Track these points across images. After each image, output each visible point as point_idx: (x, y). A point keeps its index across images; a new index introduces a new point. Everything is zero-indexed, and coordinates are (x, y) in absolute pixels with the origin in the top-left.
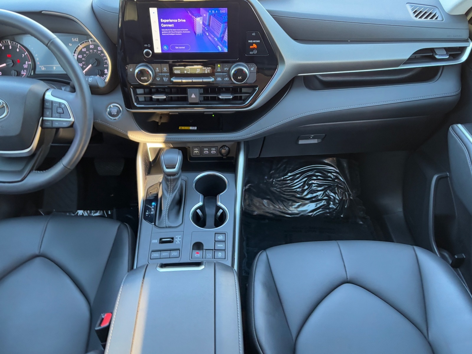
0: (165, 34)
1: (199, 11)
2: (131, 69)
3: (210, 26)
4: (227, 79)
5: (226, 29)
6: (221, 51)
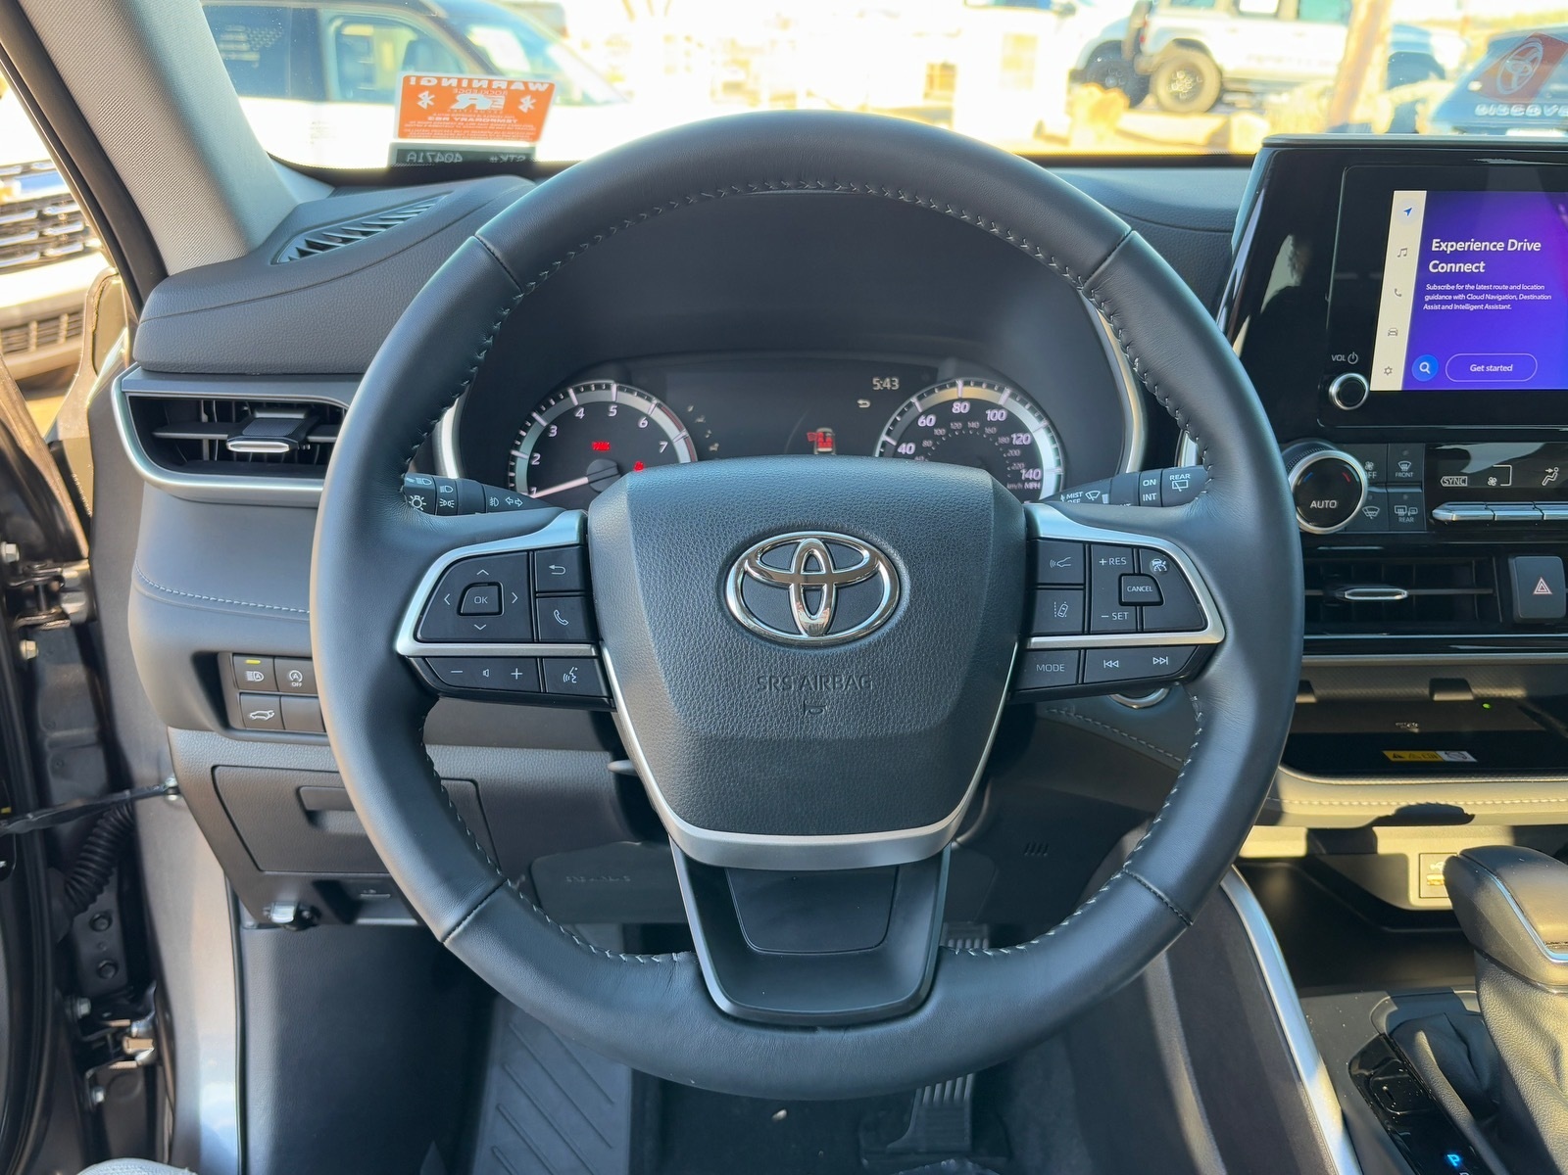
0: (1436, 307)
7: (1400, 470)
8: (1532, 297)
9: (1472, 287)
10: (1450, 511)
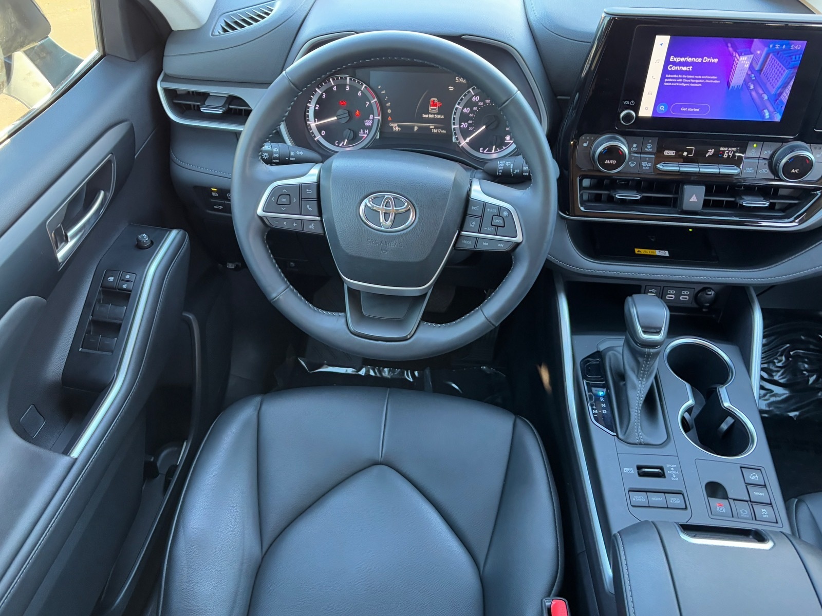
0: (670, 84)
1: (750, 44)
2: (586, 143)
3: (762, 72)
4: (764, 171)
5: (791, 80)
6: (768, 119)
7: (647, 148)
8: (711, 81)
9: (686, 77)
10: (664, 166)
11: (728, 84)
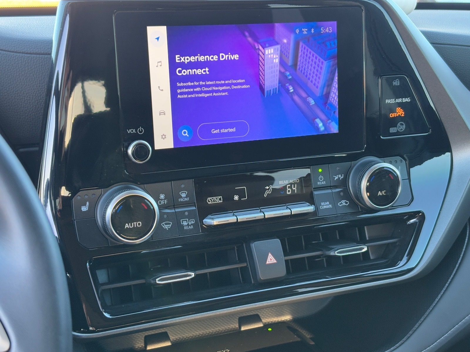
0: (186, 96)
1: (271, 32)
2: (85, 205)
3: (298, 67)
5: (334, 74)
6: (324, 131)
7: (181, 197)
8: (239, 87)
9: (204, 83)
10: (213, 219)
11: (262, 89)
